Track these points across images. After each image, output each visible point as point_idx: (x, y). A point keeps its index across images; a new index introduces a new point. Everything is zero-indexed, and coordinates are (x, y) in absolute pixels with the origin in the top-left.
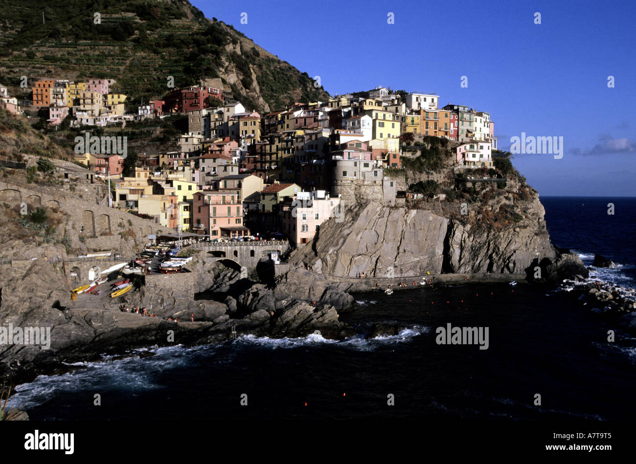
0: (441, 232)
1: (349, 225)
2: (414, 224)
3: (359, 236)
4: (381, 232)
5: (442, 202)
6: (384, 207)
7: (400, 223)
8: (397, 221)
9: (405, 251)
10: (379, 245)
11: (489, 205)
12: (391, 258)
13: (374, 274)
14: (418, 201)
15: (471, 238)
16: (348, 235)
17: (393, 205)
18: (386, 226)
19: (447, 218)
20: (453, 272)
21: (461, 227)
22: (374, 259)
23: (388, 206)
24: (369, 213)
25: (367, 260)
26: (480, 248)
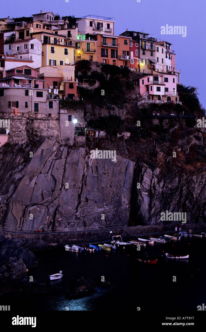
0: (127, 178)
1: (20, 167)
2: (97, 167)
3: (34, 181)
4: (59, 175)
5: (126, 141)
6: (61, 146)
7: (81, 166)
8: (77, 164)
9: (87, 200)
10: (57, 192)
11: (179, 146)
12: (71, 208)
13: (53, 228)
14: (101, 139)
15: (162, 184)
16: (20, 179)
17: (72, 144)
18: (65, 170)
19: (133, 161)
20: (143, 224)
21: (149, 170)
22: (52, 210)
23: (66, 145)
24: (44, 153)
25: (43, 211)
26: (172, 194)
